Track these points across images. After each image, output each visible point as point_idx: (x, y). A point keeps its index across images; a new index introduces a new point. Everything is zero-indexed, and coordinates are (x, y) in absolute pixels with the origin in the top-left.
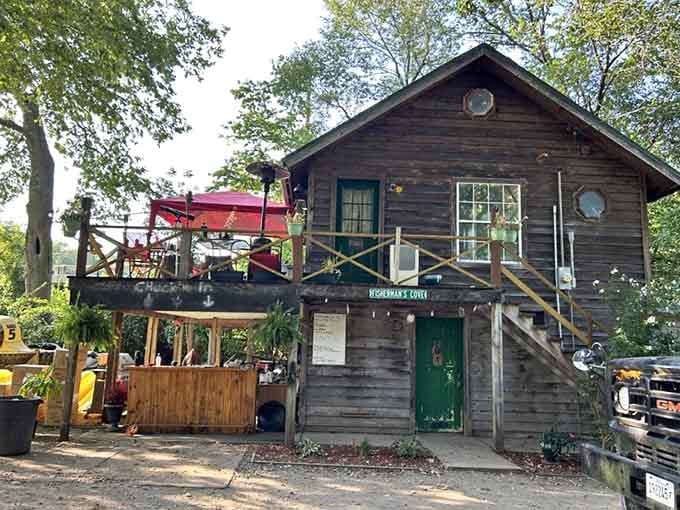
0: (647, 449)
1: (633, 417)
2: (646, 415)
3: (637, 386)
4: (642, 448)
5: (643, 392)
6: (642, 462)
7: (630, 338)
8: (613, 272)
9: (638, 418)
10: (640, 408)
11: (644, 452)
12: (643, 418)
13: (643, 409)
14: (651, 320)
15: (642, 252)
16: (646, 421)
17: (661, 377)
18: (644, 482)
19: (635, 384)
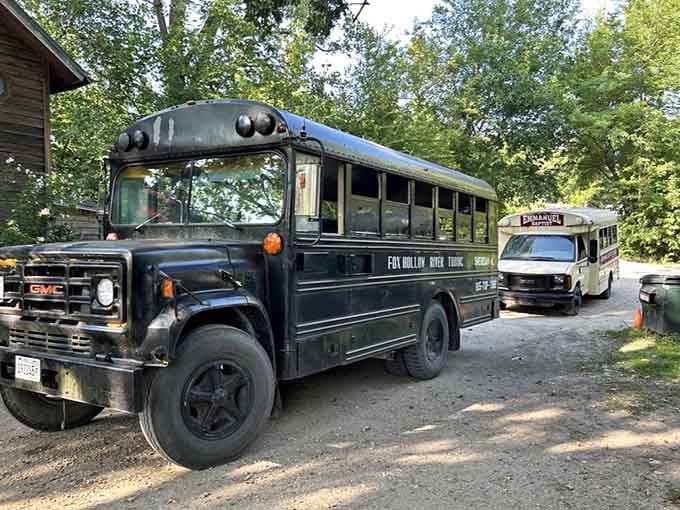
0: (20, 333)
1: (9, 305)
2: (20, 301)
3: (14, 273)
4: (15, 332)
5: (17, 278)
6: (13, 347)
7: (23, 230)
8: (7, 161)
9: (13, 305)
10: (15, 295)
11: (17, 336)
12: (18, 305)
13: (18, 295)
14: (45, 212)
15: (43, 143)
16: (20, 307)
17: (35, 262)
18: (13, 365)
19: (11, 272)
